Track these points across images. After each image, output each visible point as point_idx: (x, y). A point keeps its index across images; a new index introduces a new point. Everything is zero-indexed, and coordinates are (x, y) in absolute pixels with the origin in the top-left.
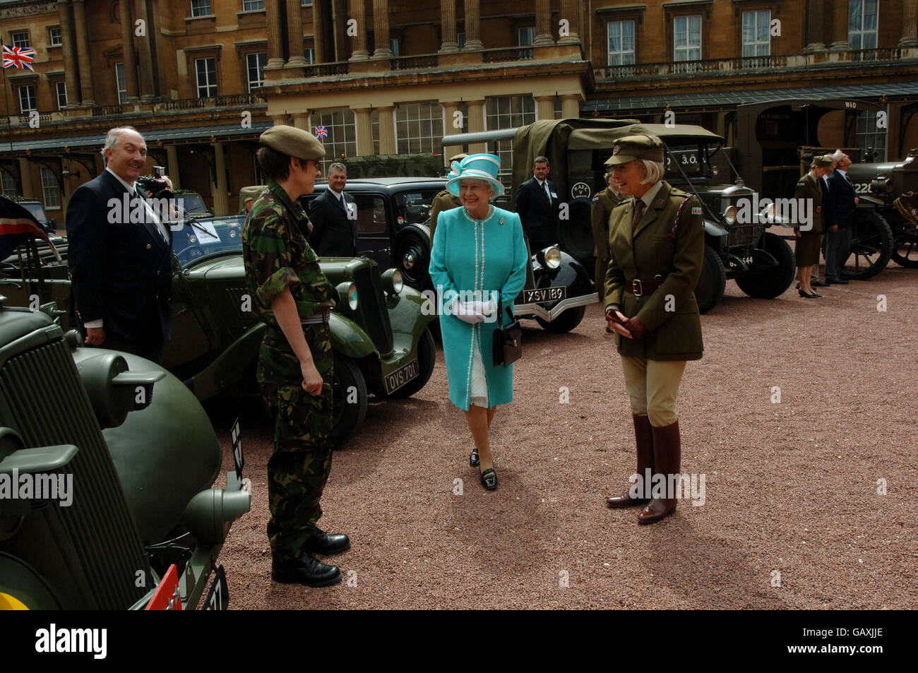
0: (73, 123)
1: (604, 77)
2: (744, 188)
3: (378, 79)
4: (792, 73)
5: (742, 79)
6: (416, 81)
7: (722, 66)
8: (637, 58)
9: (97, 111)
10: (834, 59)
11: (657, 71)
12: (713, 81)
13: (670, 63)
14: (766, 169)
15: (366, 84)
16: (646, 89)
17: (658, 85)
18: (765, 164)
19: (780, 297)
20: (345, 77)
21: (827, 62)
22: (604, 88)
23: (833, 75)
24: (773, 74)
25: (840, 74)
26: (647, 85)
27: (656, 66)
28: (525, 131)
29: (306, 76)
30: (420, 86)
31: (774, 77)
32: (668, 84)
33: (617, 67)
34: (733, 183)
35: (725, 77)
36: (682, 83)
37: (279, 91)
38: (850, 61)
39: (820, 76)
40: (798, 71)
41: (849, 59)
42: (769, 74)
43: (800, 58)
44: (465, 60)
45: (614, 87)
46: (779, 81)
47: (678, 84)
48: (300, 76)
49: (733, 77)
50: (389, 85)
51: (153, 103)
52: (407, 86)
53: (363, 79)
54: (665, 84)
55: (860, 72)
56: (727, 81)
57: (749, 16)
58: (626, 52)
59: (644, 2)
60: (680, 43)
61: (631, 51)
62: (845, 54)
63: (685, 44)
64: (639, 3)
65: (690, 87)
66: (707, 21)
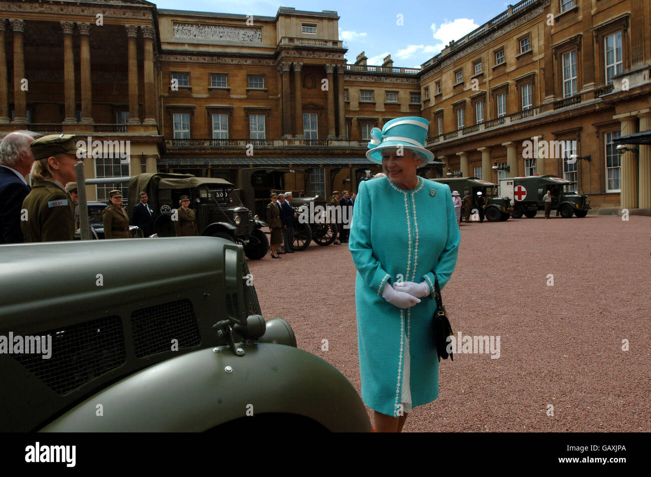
1: (171, 145)
2: (244, 208)
4: (276, 149)
7: (240, 143)
8: (191, 135)
10: (297, 143)
11: (203, 144)
12: (235, 151)
13: (211, 140)
14: (256, 200)
16: (197, 154)
17: (204, 152)
18: (256, 198)
19: (263, 258)
21: (293, 145)
22: (172, 151)
23: (297, 152)
24: (267, 149)
25: (301, 152)
26: (197, 152)
27: (203, 141)
28: (135, 178)
31: (268, 151)
32: (210, 151)
33: (180, 140)
34: (239, 206)
36: (218, 151)
38: (305, 145)
39: (291, 152)
40: (279, 148)
42: (264, 149)
43: (280, 141)
44: (81, 130)
45: (178, 151)
46: (270, 153)
47: (215, 151)
54: (208, 151)
55: (310, 151)
57: (253, 117)
58: (184, 131)
59: (195, 104)
60: (216, 128)
61: (187, 131)
62: (303, 141)
63: (219, 129)
64: (192, 103)
65: (222, 154)
66: (231, 118)
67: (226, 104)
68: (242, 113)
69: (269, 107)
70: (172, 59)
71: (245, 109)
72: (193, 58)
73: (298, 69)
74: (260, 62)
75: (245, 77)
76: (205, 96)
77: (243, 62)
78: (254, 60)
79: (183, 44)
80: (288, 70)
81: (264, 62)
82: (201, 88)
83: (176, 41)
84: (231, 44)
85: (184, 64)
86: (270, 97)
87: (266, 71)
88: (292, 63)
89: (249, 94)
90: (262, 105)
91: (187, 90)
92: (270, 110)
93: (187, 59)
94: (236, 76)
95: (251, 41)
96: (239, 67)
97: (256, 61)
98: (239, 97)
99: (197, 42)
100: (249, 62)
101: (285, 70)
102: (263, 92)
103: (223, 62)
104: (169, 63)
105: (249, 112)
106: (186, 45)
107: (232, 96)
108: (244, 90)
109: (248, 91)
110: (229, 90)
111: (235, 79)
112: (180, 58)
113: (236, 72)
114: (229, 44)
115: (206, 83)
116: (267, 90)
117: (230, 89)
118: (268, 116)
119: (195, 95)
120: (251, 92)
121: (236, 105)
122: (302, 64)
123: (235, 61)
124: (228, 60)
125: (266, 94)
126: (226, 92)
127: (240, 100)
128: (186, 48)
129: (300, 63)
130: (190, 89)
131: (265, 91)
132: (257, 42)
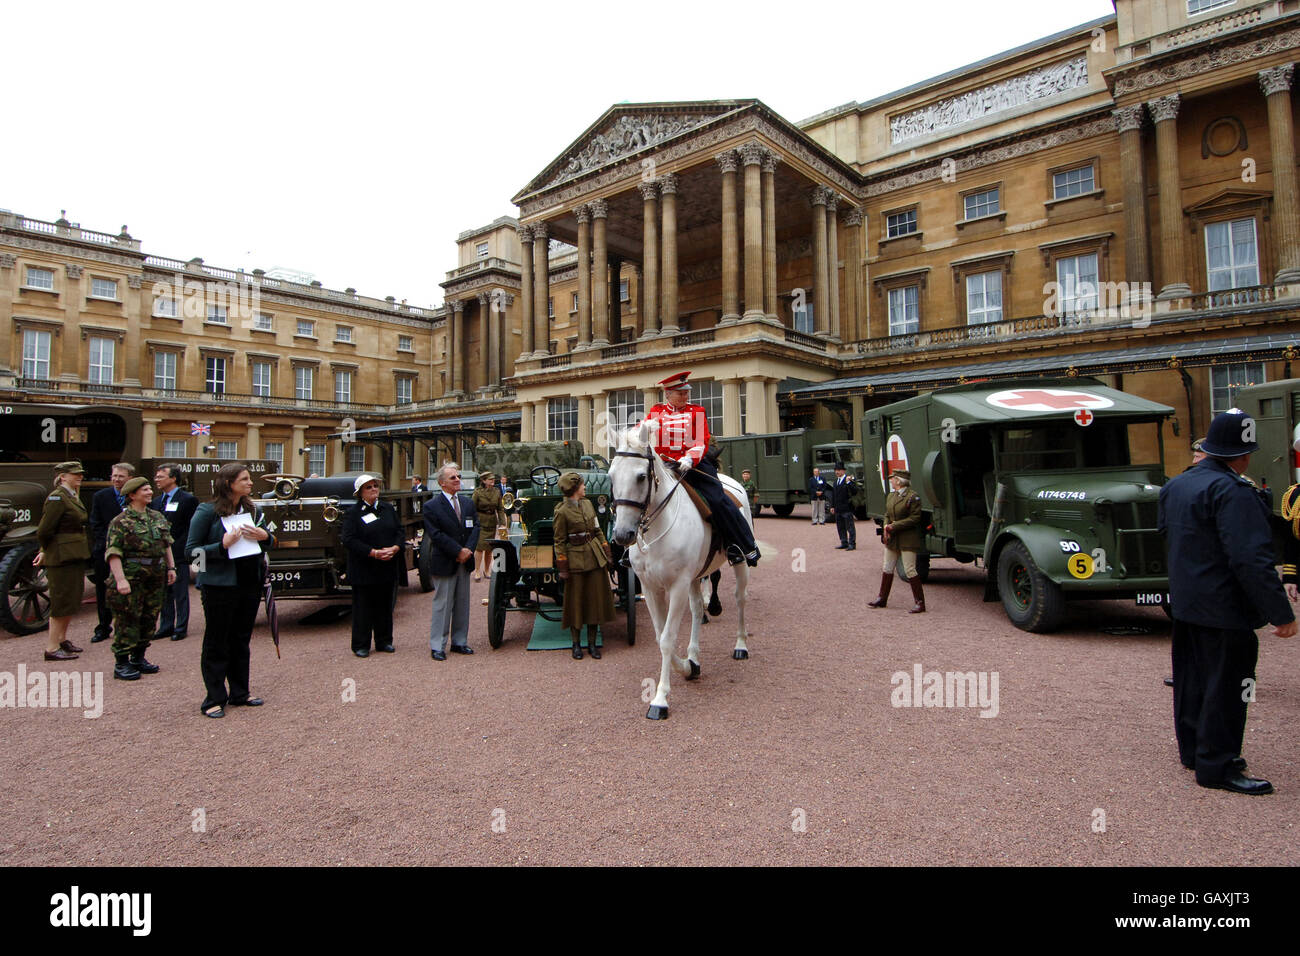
0: (444, 409)
1: (857, 352)
3: (587, 368)
4: (1092, 332)
5: (1022, 345)
6: (616, 369)
7: (999, 330)
8: (919, 326)
9: (460, 398)
11: (917, 342)
12: (982, 350)
13: (963, 328)
15: (580, 374)
16: (901, 364)
17: (914, 358)
20: (568, 367)
22: (853, 365)
25: (1173, 329)
26: (902, 359)
27: (916, 336)
29: (543, 367)
30: (619, 374)
31: (1068, 340)
35: (997, 343)
36: (944, 354)
37: (521, 382)
38: (1190, 310)
41: (1187, 307)
45: (863, 364)
47: (938, 355)
48: (538, 368)
49: (1010, 342)
50: (596, 375)
51: (494, 392)
52: (610, 375)
53: (576, 369)
55: (1203, 324)
56: (1003, 349)
57: (1067, 264)
58: (909, 322)
59: (928, 264)
60: (975, 307)
61: (915, 320)
62: (1181, 301)
63: (982, 306)
64: (923, 264)
65: (953, 359)
66: (1008, 276)
67: (996, 249)
68: (1037, 261)
69: (1107, 232)
70: (886, 187)
71: (1043, 250)
72: (925, 173)
73: (1165, 115)
74: (1081, 132)
75: (1044, 179)
76: (949, 243)
77: (1036, 145)
78: (1064, 132)
79: (907, 152)
80: (1136, 126)
81: (1091, 129)
82: (942, 228)
83: (895, 151)
84: (1009, 116)
85: (907, 190)
86: (1112, 206)
87: (1096, 148)
88: (1145, 106)
89: (1053, 213)
90: (1088, 232)
91: (913, 240)
92: (1109, 238)
93: (913, 179)
94: (1021, 181)
95: (1059, 90)
96: (1029, 158)
97: (1072, 132)
98: (1026, 226)
99: (934, 139)
100: (1053, 140)
101: (1123, 129)
102: (1092, 201)
103: (990, 160)
104: (879, 198)
105: (1054, 254)
106: (912, 153)
107: (1010, 229)
108: (1040, 208)
109: (1049, 207)
110: (1002, 218)
111: (1019, 188)
112: (900, 182)
113: (1020, 172)
114: (1004, 118)
115: (953, 216)
116: (1102, 194)
117: (1005, 215)
118: (1106, 255)
119: (927, 247)
120: (1057, 209)
121: (1019, 247)
122: (1175, 96)
123: (1019, 150)
124: (1002, 153)
125: (1099, 203)
126: (996, 223)
127: (1032, 232)
128: (914, 157)
129: (1168, 97)
130: (919, 237)
131: (1098, 196)
132: (1076, 89)
